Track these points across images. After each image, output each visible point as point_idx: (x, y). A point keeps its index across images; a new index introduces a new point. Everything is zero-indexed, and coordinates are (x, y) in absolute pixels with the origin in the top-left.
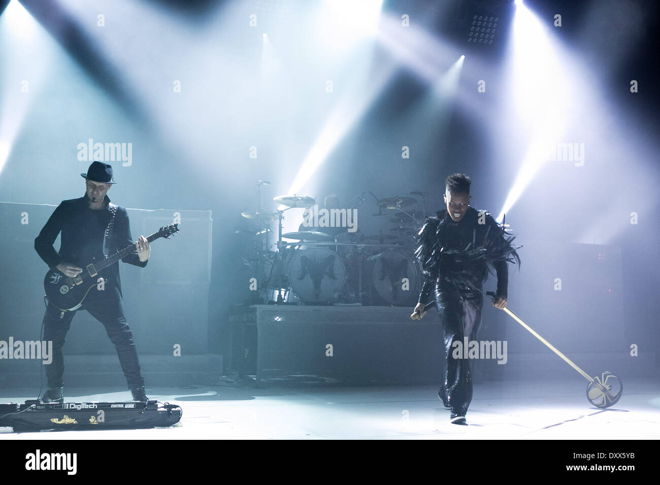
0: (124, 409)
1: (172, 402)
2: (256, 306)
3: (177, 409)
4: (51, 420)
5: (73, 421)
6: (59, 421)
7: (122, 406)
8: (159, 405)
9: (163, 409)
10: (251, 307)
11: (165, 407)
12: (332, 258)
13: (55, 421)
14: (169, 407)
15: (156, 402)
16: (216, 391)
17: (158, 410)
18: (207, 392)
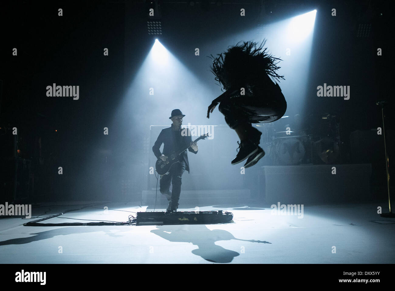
0: (208, 214)
1: (229, 211)
2: (264, 166)
3: (231, 214)
4: (179, 219)
5: (187, 219)
6: (182, 219)
7: (207, 213)
8: (223, 212)
9: (225, 214)
10: (262, 167)
11: (226, 213)
12: (298, 143)
13: (180, 219)
14: (227, 213)
15: (222, 211)
16: (248, 206)
17: (223, 214)
18: (244, 206)
